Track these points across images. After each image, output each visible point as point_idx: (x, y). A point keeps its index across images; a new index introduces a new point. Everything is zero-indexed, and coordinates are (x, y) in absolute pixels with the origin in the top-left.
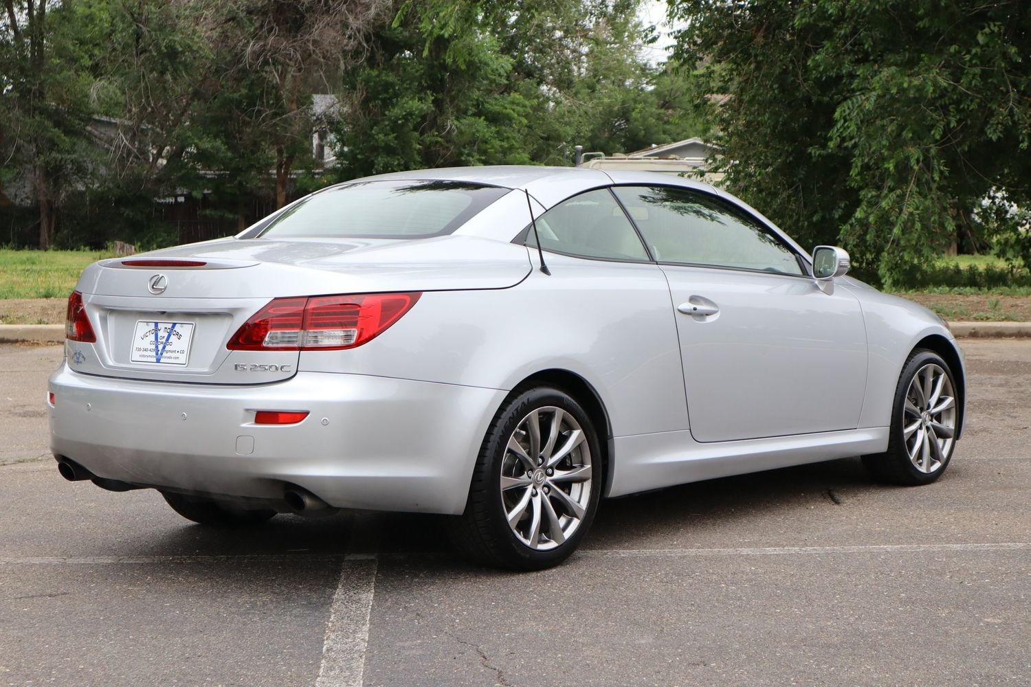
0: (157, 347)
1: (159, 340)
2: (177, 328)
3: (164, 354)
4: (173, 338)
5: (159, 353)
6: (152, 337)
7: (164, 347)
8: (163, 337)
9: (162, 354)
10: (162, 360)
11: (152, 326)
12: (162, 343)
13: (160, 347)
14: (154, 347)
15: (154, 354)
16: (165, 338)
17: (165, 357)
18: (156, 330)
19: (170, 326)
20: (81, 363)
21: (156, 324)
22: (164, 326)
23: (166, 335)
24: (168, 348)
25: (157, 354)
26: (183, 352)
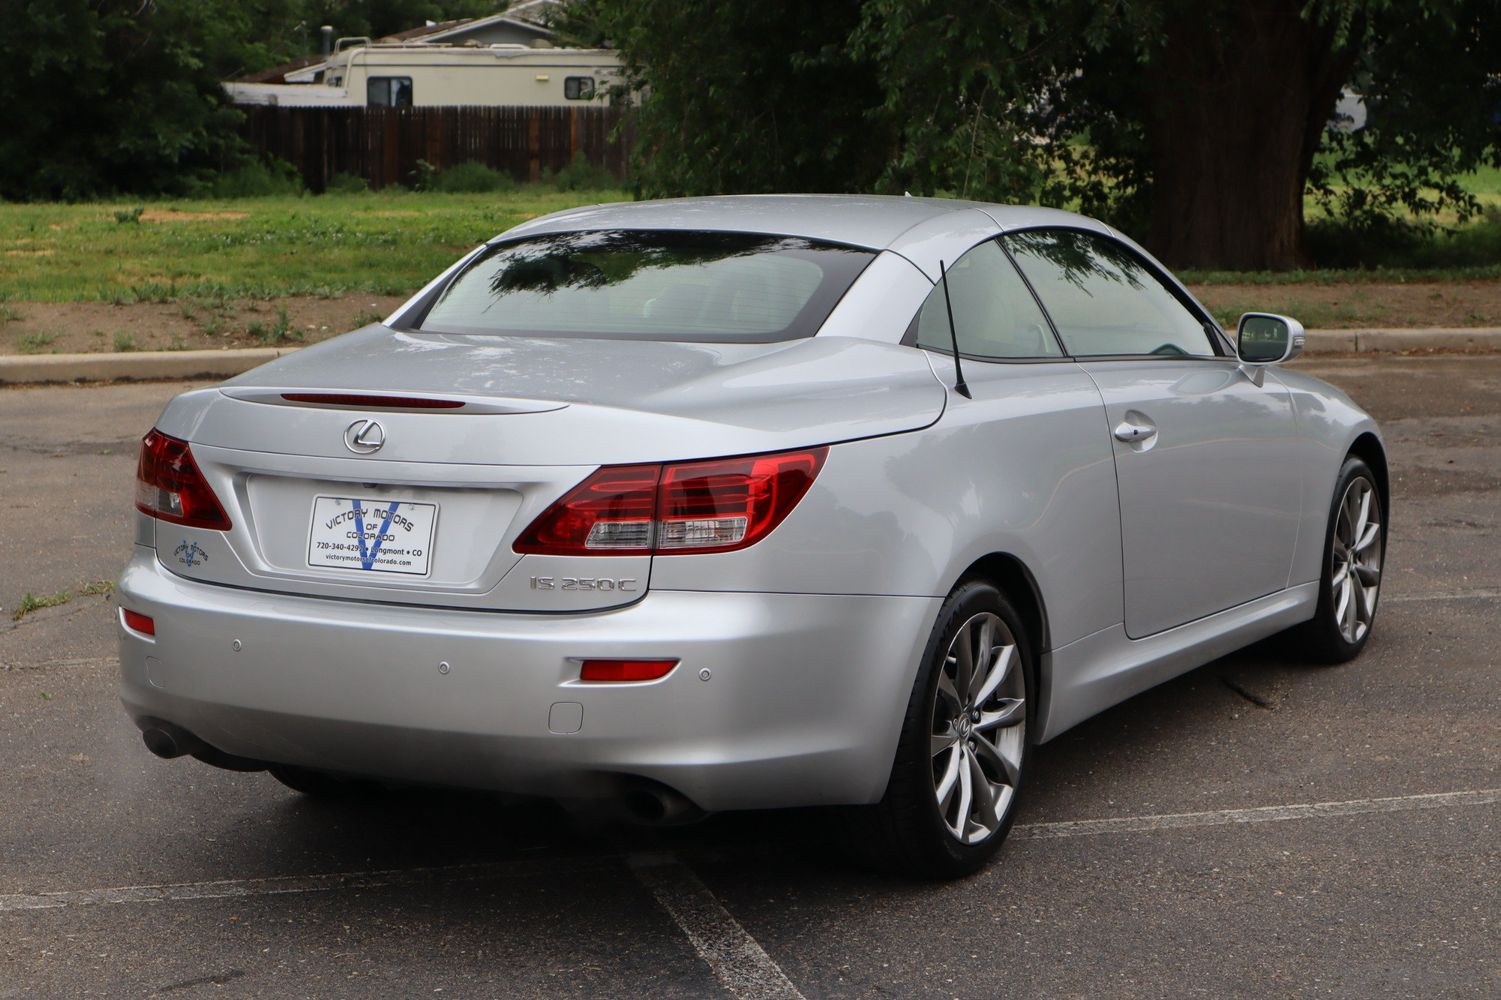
0: (362, 542)
1: (366, 531)
2: (402, 511)
3: (380, 555)
4: (393, 529)
5: (369, 553)
6: (351, 526)
7: (378, 544)
8: (375, 526)
9: (373, 555)
10: (375, 566)
11: (348, 506)
12: (373, 536)
13: (370, 543)
14: (355, 542)
15: (357, 554)
16: (379, 527)
17: (382, 561)
18: (358, 514)
19: (386, 507)
20: (198, 563)
21: (357, 503)
22: (373, 507)
23: (380, 522)
24: (385, 545)
25: (364, 554)
26: (419, 553)
